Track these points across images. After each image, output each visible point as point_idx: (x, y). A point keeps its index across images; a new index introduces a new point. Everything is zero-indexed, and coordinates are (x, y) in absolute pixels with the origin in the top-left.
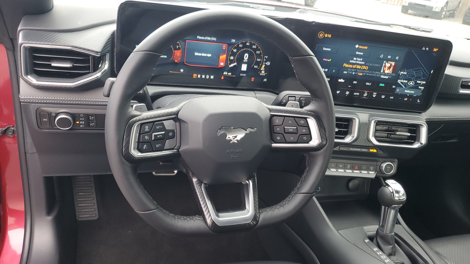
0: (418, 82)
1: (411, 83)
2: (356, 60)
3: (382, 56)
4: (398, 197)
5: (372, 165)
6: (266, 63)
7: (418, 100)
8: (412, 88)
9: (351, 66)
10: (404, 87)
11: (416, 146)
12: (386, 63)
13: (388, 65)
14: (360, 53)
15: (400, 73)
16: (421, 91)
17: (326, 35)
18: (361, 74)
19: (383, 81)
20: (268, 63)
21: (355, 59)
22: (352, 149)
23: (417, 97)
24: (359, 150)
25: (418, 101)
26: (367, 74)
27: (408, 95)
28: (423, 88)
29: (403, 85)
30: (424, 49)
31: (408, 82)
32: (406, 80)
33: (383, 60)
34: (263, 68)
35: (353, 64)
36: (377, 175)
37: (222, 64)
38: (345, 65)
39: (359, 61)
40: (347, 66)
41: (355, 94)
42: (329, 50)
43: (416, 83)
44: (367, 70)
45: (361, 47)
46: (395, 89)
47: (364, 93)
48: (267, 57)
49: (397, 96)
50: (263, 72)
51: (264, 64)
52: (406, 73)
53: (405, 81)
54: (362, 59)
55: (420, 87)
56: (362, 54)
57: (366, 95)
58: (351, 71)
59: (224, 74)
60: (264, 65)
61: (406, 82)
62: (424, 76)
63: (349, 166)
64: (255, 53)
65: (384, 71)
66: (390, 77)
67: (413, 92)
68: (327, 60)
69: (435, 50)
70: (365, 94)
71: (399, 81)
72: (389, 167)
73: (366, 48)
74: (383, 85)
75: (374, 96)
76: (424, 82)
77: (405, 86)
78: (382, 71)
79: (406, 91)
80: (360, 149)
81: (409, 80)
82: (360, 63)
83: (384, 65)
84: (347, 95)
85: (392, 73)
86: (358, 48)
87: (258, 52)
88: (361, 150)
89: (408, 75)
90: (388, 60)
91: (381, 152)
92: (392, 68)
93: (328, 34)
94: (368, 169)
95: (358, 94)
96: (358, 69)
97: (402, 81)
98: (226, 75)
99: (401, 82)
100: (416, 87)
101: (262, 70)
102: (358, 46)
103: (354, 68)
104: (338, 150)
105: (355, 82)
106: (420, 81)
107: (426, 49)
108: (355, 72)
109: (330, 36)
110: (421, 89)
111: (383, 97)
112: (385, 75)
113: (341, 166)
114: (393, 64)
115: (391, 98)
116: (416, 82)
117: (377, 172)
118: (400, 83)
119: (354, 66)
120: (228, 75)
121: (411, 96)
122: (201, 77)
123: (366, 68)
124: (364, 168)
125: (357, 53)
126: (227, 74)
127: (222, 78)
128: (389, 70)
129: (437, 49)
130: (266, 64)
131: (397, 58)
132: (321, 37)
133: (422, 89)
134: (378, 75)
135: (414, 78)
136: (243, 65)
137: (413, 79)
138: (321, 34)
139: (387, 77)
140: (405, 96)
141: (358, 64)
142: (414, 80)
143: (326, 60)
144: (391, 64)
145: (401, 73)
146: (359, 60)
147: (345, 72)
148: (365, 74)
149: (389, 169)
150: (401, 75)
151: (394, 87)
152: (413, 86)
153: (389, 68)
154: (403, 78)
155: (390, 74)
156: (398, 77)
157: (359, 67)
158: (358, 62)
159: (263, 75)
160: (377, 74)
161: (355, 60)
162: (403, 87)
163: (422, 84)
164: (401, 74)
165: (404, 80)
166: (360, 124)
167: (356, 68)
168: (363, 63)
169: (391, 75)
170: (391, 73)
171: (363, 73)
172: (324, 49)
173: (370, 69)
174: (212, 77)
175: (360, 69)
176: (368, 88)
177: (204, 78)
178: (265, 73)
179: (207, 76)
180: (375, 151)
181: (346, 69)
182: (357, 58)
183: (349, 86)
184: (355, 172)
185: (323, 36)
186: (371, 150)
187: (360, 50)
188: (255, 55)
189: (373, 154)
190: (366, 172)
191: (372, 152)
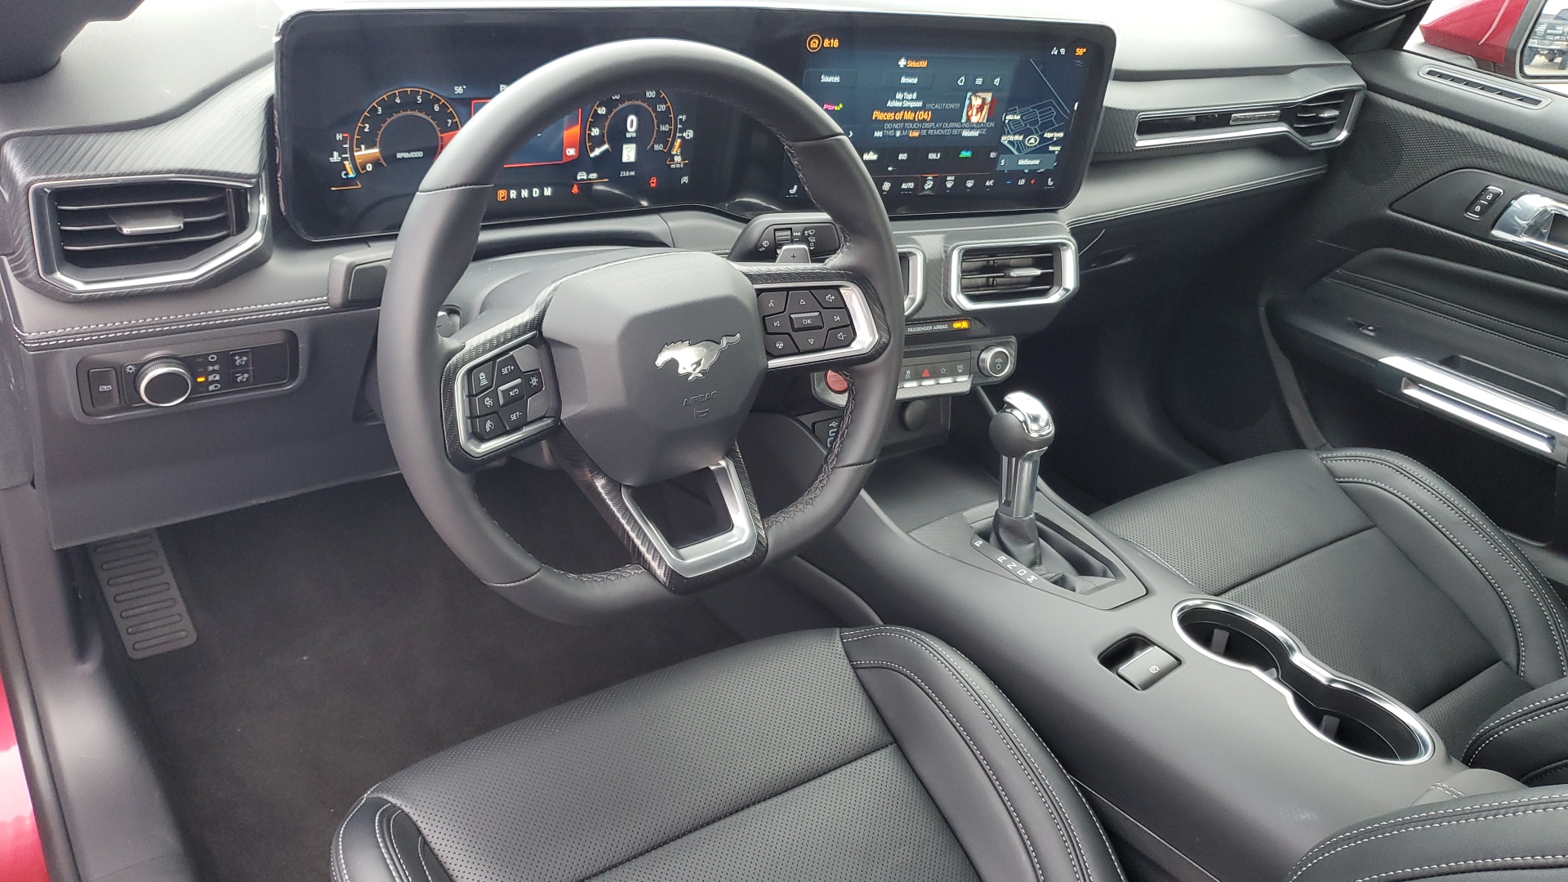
0: (1045, 135)
1: (1032, 141)
2: (903, 100)
3: (961, 81)
4: (1036, 431)
5: (958, 361)
6: (684, 135)
7: (1050, 179)
8: (1033, 152)
9: (890, 116)
10: (1016, 153)
11: (1055, 297)
12: (973, 98)
13: (977, 102)
14: (910, 81)
15: (1005, 119)
16: (1054, 157)
17: (826, 43)
18: (916, 134)
19: (968, 143)
20: (689, 134)
21: (899, 96)
22: (911, 330)
23: (1047, 174)
24: (928, 328)
25: (1050, 183)
26: (931, 132)
27: (1026, 171)
28: (1058, 148)
29: (1014, 147)
30: (1056, 53)
31: (1025, 137)
32: (1020, 133)
33: (965, 90)
34: (676, 150)
35: (896, 110)
36: (975, 382)
37: (571, 152)
38: (878, 115)
39: (909, 100)
40: (881, 116)
41: (904, 186)
42: (837, 79)
43: (1043, 139)
44: (930, 121)
45: (912, 64)
46: (996, 160)
47: (925, 181)
48: (684, 117)
49: (1001, 177)
50: (678, 159)
51: (679, 137)
52: (1018, 117)
53: (1017, 138)
54: (915, 96)
55: (1051, 148)
56: (915, 81)
57: (929, 185)
58: (892, 129)
59: (579, 178)
60: (679, 141)
61: (1021, 138)
62: (1059, 117)
63: (910, 373)
64: (655, 110)
65: (968, 118)
66: (983, 133)
67: (1037, 162)
68: (833, 108)
69: (1080, 52)
70: (928, 182)
71: (1005, 139)
72: (1000, 360)
73: (924, 64)
74: (968, 154)
75: (949, 185)
76: (1061, 135)
77: (1018, 150)
78: (964, 120)
79: (1021, 162)
80: (931, 328)
81: (1027, 133)
82: (912, 105)
83: (967, 102)
84: (885, 191)
85: (987, 121)
86: (905, 66)
87: (661, 108)
88: (934, 328)
89: (1024, 121)
90: (976, 90)
91: (979, 328)
93: (830, 39)
94: (953, 373)
95: (911, 185)
96: (909, 121)
97: (1011, 138)
98: (583, 180)
99: (1009, 142)
100: (1042, 149)
101: (674, 155)
102: (905, 63)
103: (899, 121)
105: (903, 157)
106: (1052, 131)
107: (1059, 52)
108: (902, 130)
109: (836, 43)
110: (1054, 152)
111: (970, 184)
114: (989, 96)
115: (988, 184)
116: (1041, 136)
117: (972, 375)
118: (1006, 143)
119: (899, 116)
120: (590, 179)
121: (1033, 173)
122: (519, 194)
123: (926, 118)
124: (943, 371)
125: (904, 80)
126: (585, 178)
127: (575, 190)
128: (979, 114)
129: (1085, 50)
130: (682, 138)
131: (997, 82)
132: (814, 49)
133: (1056, 152)
134: (955, 132)
135: (1036, 127)
136: (625, 146)
137: (1035, 129)
138: (815, 42)
139: (975, 133)
140: (1020, 173)
141: (908, 109)
142: (1037, 133)
143: (830, 107)
144: (984, 100)
145: (1007, 117)
146: (909, 97)
147: (878, 134)
148: (924, 132)
149: (999, 364)
150: (1008, 123)
151: (993, 155)
152: (1036, 146)
153: (980, 109)
154: (1012, 131)
155: (982, 125)
156: (1001, 129)
157: (909, 116)
158: (906, 104)
159: (678, 166)
160: (952, 129)
161: (899, 100)
162: (1013, 153)
163: (1055, 139)
164: (1007, 121)
165: (1014, 134)
166: (929, 266)
167: (903, 121)
168: (920, 104)
169: (986, 127)
170: (985, 121)
171: (920, 129)
172: (824, 78)
173: (938, 117)
174: (548, 192)
175: (913, 121)
176: (933, 166)
177: (526, 196)
178: (683, 160)
179: (535, 190)
180: (964, 325)
181: (881, 124)
182: (903, 92)
183: (890, 169)
184: (923, 384)
185: (818, 45)
186: (957, 325)
187: (908, 71)
188: (653, 115)
189: (960, 334)
190: (950, 380)
191: (959, 330)
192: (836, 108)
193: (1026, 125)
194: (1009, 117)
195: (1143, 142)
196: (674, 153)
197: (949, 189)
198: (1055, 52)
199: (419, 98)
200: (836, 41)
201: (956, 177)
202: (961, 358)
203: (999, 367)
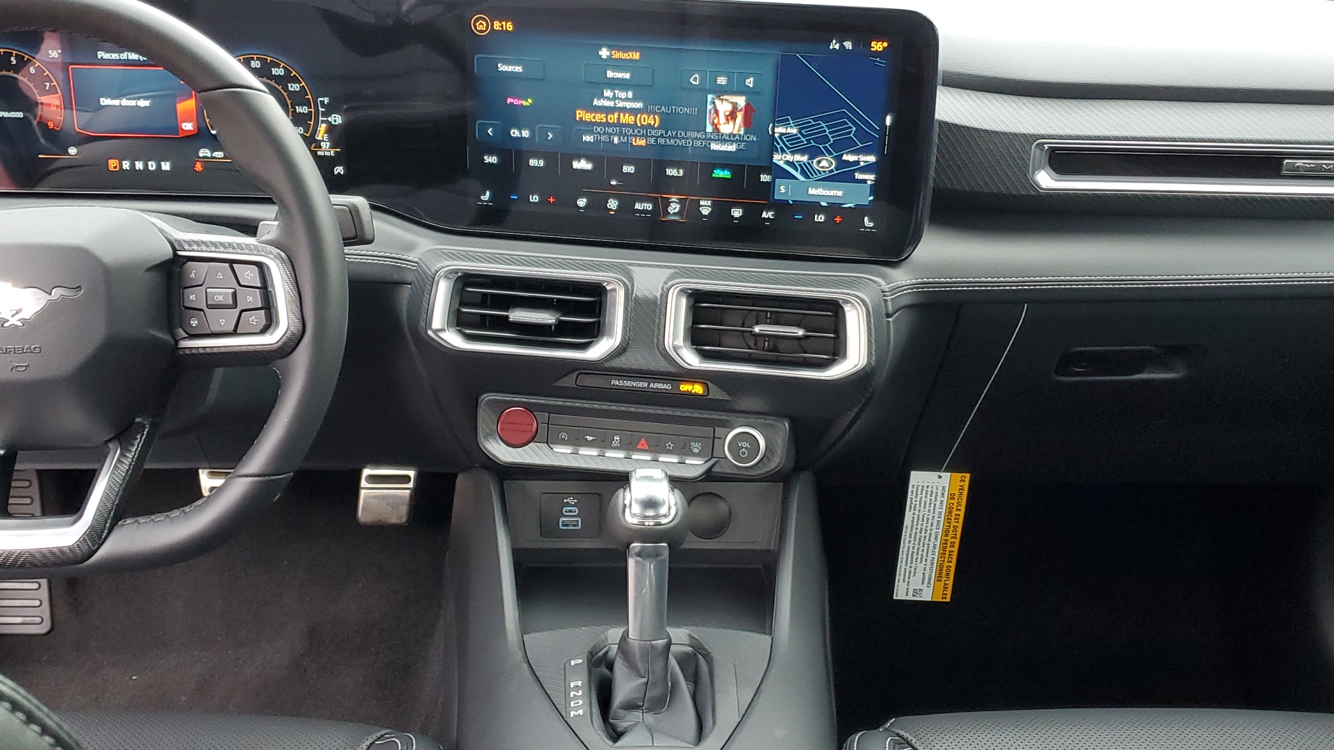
0: (845, 157)
1: (824, 163)
2: (614, 98)
3: (695, 79)
5: (697, 438)
6: (330, 119)
7: (866, 219)
8: (831, 179)
9: (600, 117)
10: (802, 178)
12: (717, 101)
13: (724, 107)
14: (619, 75)
15: (774, 133)
16: (867, 189)
17: (497, 25)
18: (642, 142)
19: (723, 159)
20: (337, 119)
21: (607, 93)
22: (617, 383)
23: (860, 211)
24: (643, 384)
25: (867, 222)
26: (661, 141)
27: (824, 204)
28: (872, 177)
29: (797, 170)
30: (837, 47)
31: (811, 158)
32: (802, 152)
33: (703, 91)
34: (321, 135)
35: (607, 111)
36: (716, 469)
37: (188, 126)
38: (580, 114)
39: (626, 101)
40: (588, 117)
41: (638, 206)
42: (518, 69)
43: (842, 164)
44: (659, 128)
45: (618, 55)
46: (770, 187)
47: (667, 203)
48: (326, 100)
49: (783, 207)
50: (325, 145)
51: (323, 122)
52: (794, 131)
53: (798, 158)
54: (630, 94)
55: (858, 176)
56: (627, 76)
57: (674, 208)
58: (604, 133)
59: (201, 155)
60: (324, 126)
61: (805, 159)
62: (860, 133)
63: (618, 438)
64: (286, 89)
65: (716, 127)
66: (742, 147)
67: (840, 193)
68: (520, 102)
69: (878, 46)
70: (673, 205)
71: (778, 159)
72: (745, 445)
73: (637, 56)
74: (726, 174)
75: (705, 211)
76: (872, 159)
77: (804, 173)
78: (709, 129)
79: (812, 191)
80: (646, 385)
81: (814, 153)
82: (629, 105)
83: (709, 107)
84: (611, 210)
85: (746, 133)
86: (610, 58)
87: (294, 87)
88: (648, 385)
89: (804, 136)
90: (720, 92)
91: (716, 393)
92: (740, 116)
93: (500, 22)
94: (683, 451)
95: (649, 206)
96: (627, 125)
97: (789, 157)
98: (207, 157)
99: (787, 163)
100: (844, 175)
101: (320, 141)
102: (608, 54)
103: (613, 125)
104: (575, 386)
105: (628, 169)
106: (852, 152)
107: (842, 46)
108: (620, 134)
109: (509, 26)
110: (864, 181)
111: (737, 213)
112: (723, 139)
113: (590, 438)
114: (741, 101)
115: (764, 215)
116: (839, 160)
117: (713, 460)
118: (781, 164)
119: (613, 118)
120: (215, 158)
121: (834, 209)
122: (133, 165)
123: (652, 123)
124: (669, 445)
125: (610, 74)
126: (209, 155)
127: (199, 167)
128: (731, 123)
129: (885, 44)
130: (329, 123)
131: (750, 82)
132: (482, 31)
133: (869, 182)
134: (698, 143)
135: (827, 145)
137: (826, 148)
138: (481, 24)
139: (732, 148)
140: (814, 207)
141: (624, 110)
142: (830, 153)
143: (516, 102)
144: (735, 105)
145: (776, 130)
146: (623, 95)
147: (588, 138)
148: (652, 141)
149: (744, 450)
150: (780, 137)
151: (765, 178)
152: (832, 171)
153: (732, 116)
154: (788, 148)
155: (737, 137)
156: (772, 145)
157: (627, 119)
158: (621, 104)
159: (327, 154)
160: (693, 139)
161: (608, 98)
162: (797, 179)
163: (862, 164)
164: (777, 135)
165: (793, 153)
167: (619, 124)
168: (639, 105)
169: (743, 141)
170: (742, 132)
171: (647, 136)
172: (503, 68)
173: (668, 122)
174: (166, 166)
175: (634, 126)
176: (674, 185)
177: (141, 168)
178: (332, 147)
179: (150, 163)
180: (698, 389)
181: (590, 127)
182: (613, 89)
183: (614, 183)
184: (633, 457)
185: (487, 28)
186: (685, 387)
187: (619, 65)
188: (285, 94)
189: (690, 401)
190: (675, 459)
191: (689, 394)
192: (524, 103)
193: (808, 141)
194: (780, 130)
195: (1046, 180)
196: (319, 138)
197: (705, 217)
198: (835, 45)
199: (13, 59)
200: (509, 23)
201: (713, 202)
202: (699, 434)
203: (744, 453)
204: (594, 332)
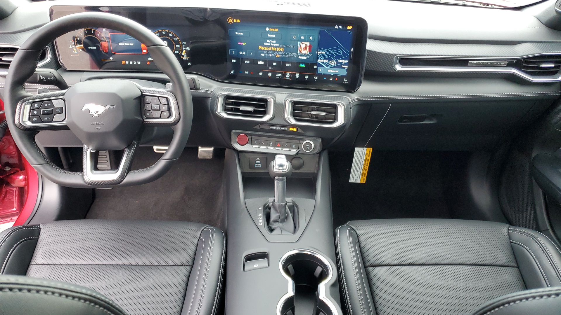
0: (339, 61)
1: (333, 63)
2: (270, 43)
3: (294, 37)
5: (294, 143)
6: (186, 49)
7: (345, 79)
8: (334, 67)
9: (266, 48)
11: (335, 125)
12: (301, 44)
13: (303, 46)
14: (272, 36)
15: (318, 53)
16: (345, 70)
17: (235, 21)
18: (279, 56)
19: (303, 61)
20: (188, 49)
21: (268, 41)
22: (271, 128)
23: (343, 77)
24: (278, 128)
25: (345, 81)
26: (284, 56)
27: (332, 75)
28: (347, 67)
29: (324, 65)
30: (337, 28)
31: (329, 61)
32: (326, 59)
34: (184, 53)
35: (268, 46)
36: (300, 152)
37: (145, 51)
38: (260, 47)
39: (273, 43)
40: (262, 48)
41: (277, 75)
42: (242, 34)
43: (338, 63)
44: (283, 52)
45: (271, 30)
46: (316, 69)
47: (286, 74)
48: (185, 43)
49: (320, 75)
50: (185, 56)
51: (184, 49)
52: (324, 53)
53: (325, 61)
54: (275, 42)
55: (343, 66)
56: (274, 36)
57: (288, 76)
58: (267, 53)
59: (149, 59)
60: (184, 51)
61: (327, 61)
62: (343, 54)
63: (272, 143)
65: (300, 52)
66: (308, 57)
67: (337, 72)
68: (242, 44)
69: (349, 28)
71: (319, 61)
72: (308, 146)
73: (277, 30)
74: (304, 66)
76: (347, 61)
77: (326, 65)
78: (299, 52)
79: (329, 71)
80: (280, 128)
81: (330, 59)
82: (275, 45)
83: (299, 45)
84: (269, 76)
85: (309, 53)
87: (175, 39)
89: (327, 54)
90: (302, 41)
91: (300, 131)
92: (308, 48)
93: (236, 19)
94: (290, 147)
95: (280, 75)
96: (274, 51)
97: (322, 61)
99: (322, 62)
100: (339, 66)
101: (183, 56)
102: (268, 29)
103: (270, 51)
104: (259, 128)
105: (274, 64)
106: (341, 59)
107: (339, 27)
108: (272, 54)
109: (239, 21)
110: (345, 68)
111: (306, 77)
112: (302, 55)
113: (263, 143)
114: (308, 44)
115: (315, 78)
116: (337, 61)
117: (297, 149)
118: (320, 63)
119: (270, 49)
121: (335, 76)
122: (129, 63)
123: (282, 50)
124: (286, 145)
125: (269, 35)
126: (151, 60)
127: (148, 63)
128: (305, 50)
129: (352, 27)
130: (185, 50)
131: (311, 38)
132: (230, 22)
133: (346, 68)
134: (295, 56)
137: (333, 58)
138: (230, 20)
139: (305, 58)
140: (329, 75)
141: (273, 46)
142: (334, 60)
143: (241, 44)
144: (306, 45)
145: (319, 52)
146: (273, 42)
147: (262, 55)
148: (282, 56)
150: (320, 55)
151: (315, 67)
152: (335, 65)
153: (305, 48)
154: (322, 58)
155: (307, 55)
156: (317, 57)
157: (274, 49)
158: (272, 45)
159: (186, 59)
161: (268, 43)
162: (325, 67)
163: (344, 63)
164: (319, 54)
165: (323, 59)
167: (272, 51)
168: (278, 45)
170: (308, 53)
171: (280, 54)
172: (237, 33)
173: (286, 50)
174: (139, 63)
175: (276, 51)
176: (288, 69)
177: (132, 63)
178: (187, 57)
179: (134, 62)
180: (295, 130)
181: (263, 51)
182: (270, 40)
183: (270, 68)
184: (276, 149)
185: (232, 21)
186: (291, 129)
187: (272, 33)
188: (173, 41)
189: (292, 133)
190: (288, 149)
191: (292, 131)
192: (244, 44)
193: (328, 56)
194: (320, 53)
195: (399, 68)
196: (183, 54)
197: (297, 78)
198: (337, 27)
199: (92, 31)
200: (239, 20)
201: (300, 74)
202: (294, 142)
203: (308, 148)
204: (264, 113)
